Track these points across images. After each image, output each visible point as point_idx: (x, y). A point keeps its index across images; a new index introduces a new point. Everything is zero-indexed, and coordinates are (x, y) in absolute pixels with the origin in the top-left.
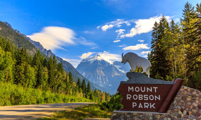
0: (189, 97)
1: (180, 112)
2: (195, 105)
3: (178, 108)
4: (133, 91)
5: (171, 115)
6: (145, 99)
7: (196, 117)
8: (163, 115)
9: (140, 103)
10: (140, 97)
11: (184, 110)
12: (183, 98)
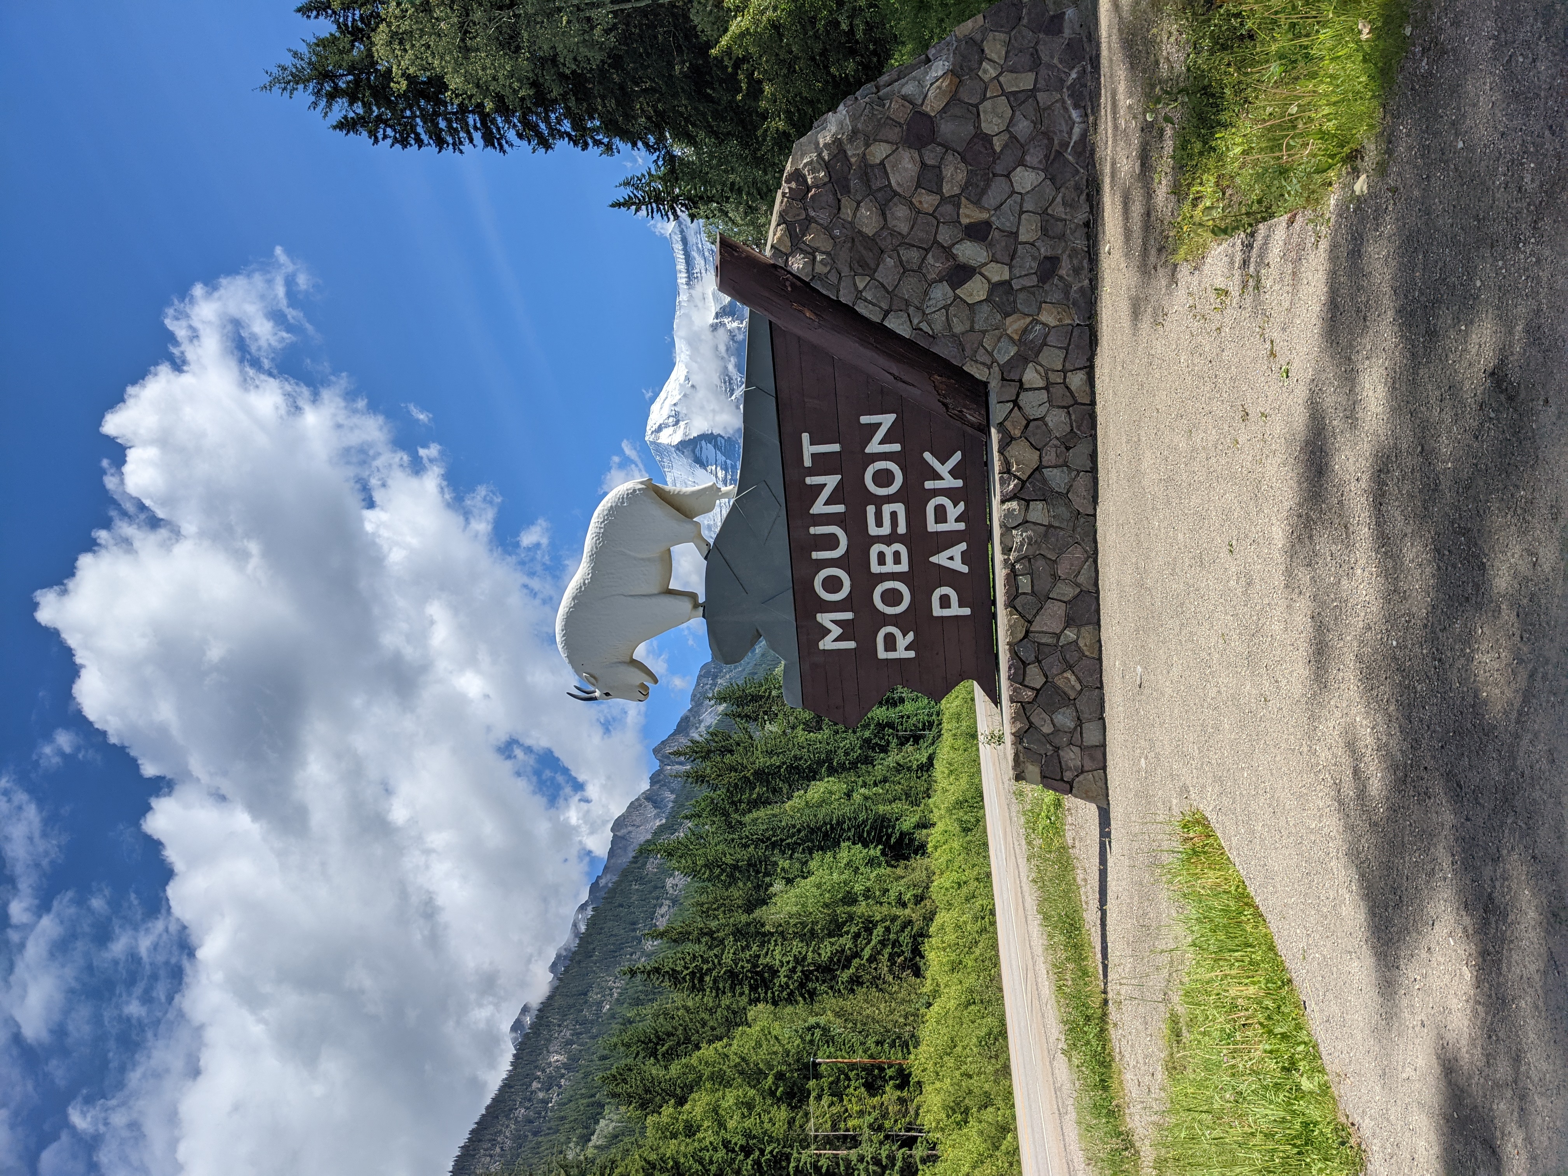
0: (847, 213)
1: (975, 290)
2: (906, 168)
3: (946, 307)
4: (849, 616)
5: (1003, 359)
6: (902, 529)
7: (998, 169)
8: (1009, 424)
9: (934, 559)
10: (889, 559)
11: (954, 257)
12: (863, 264)
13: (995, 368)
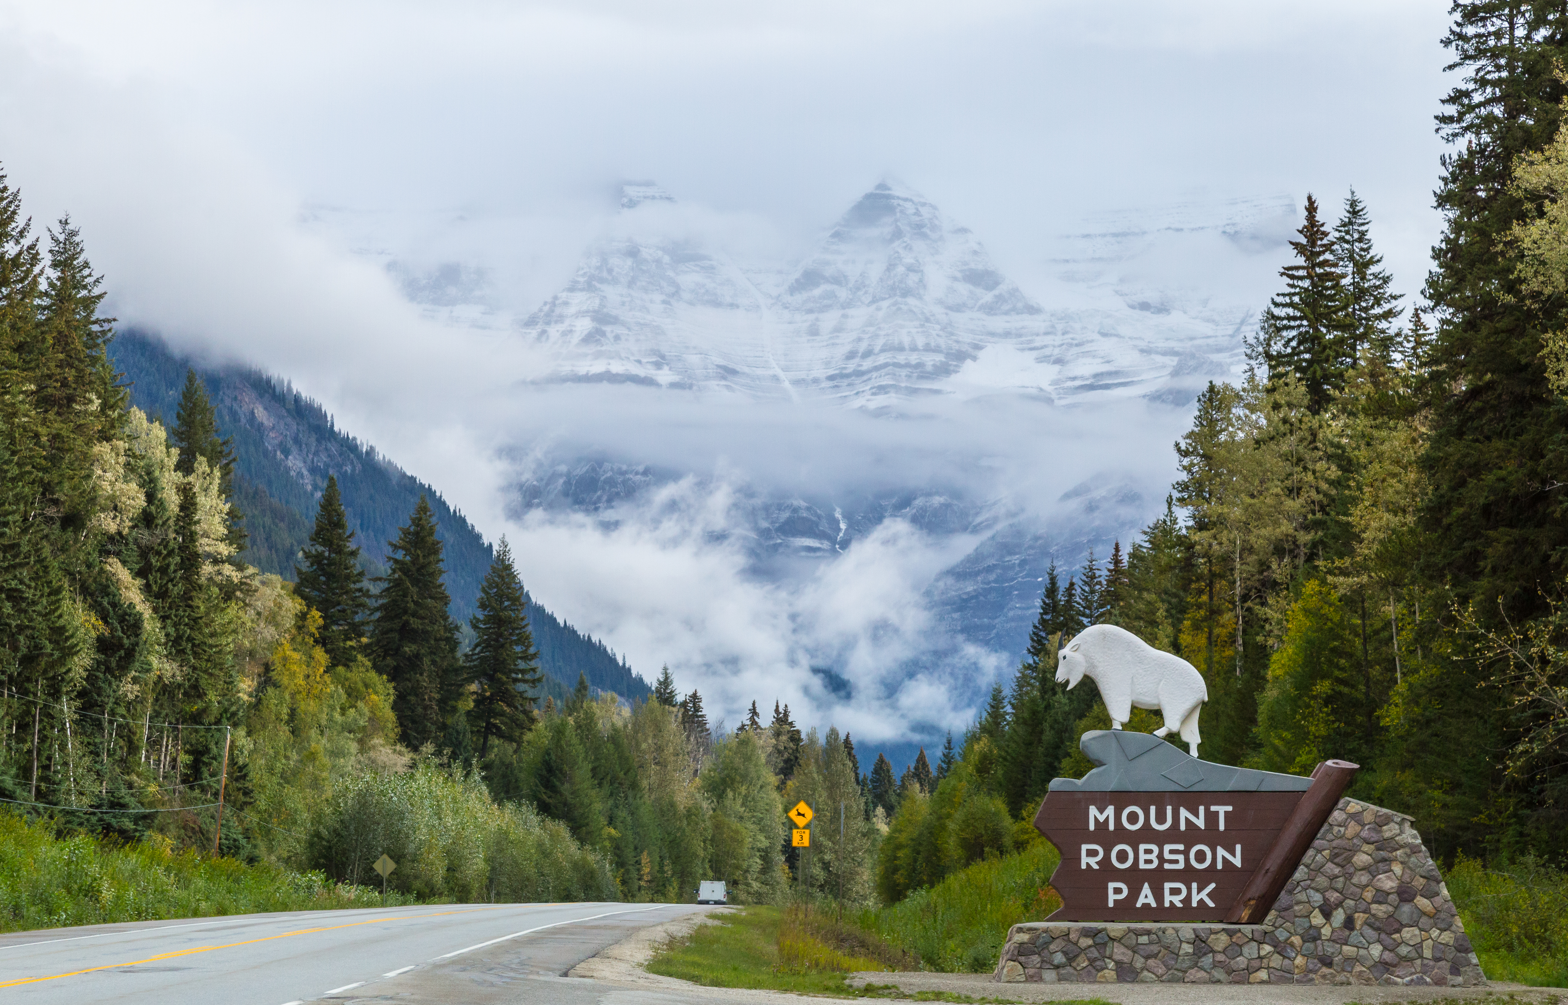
0: (1366, 848)
1: (1317, 919)
2: (1388, 883)
3: (1309, 902)
4: (1111, 827)
5: (1277, 933)
6: (1167, 866)
7: (1383, 936)
8: (1239, 935)
9: (1146, 885)
10: (1148, 857)
11: (1336, 909)
12: (1337, 855)
13: (1271, 928)
